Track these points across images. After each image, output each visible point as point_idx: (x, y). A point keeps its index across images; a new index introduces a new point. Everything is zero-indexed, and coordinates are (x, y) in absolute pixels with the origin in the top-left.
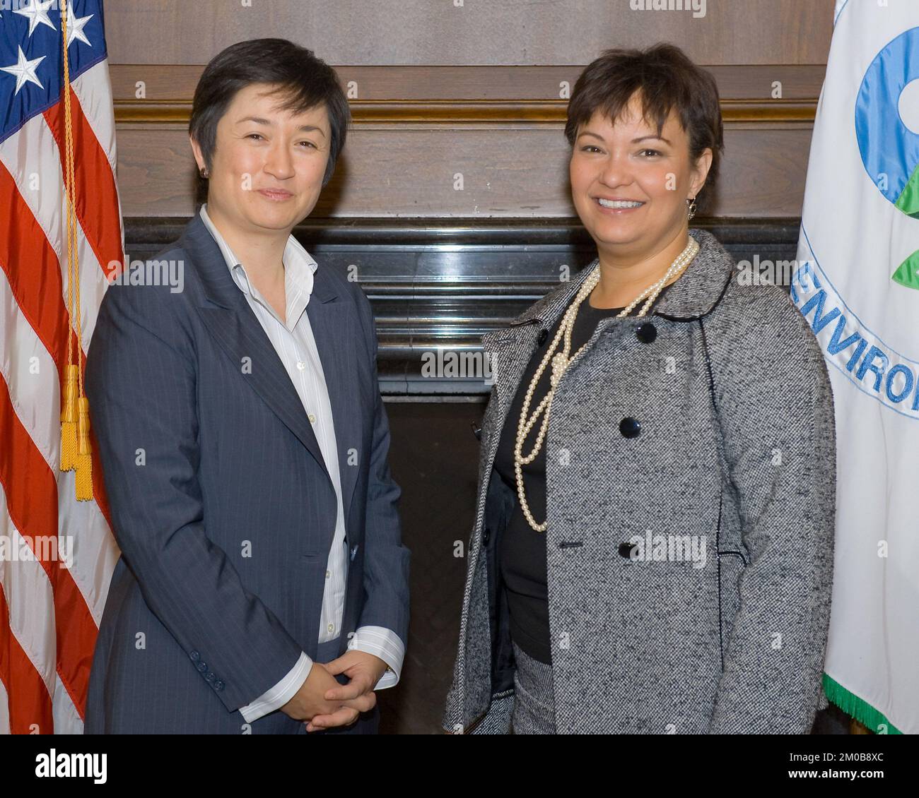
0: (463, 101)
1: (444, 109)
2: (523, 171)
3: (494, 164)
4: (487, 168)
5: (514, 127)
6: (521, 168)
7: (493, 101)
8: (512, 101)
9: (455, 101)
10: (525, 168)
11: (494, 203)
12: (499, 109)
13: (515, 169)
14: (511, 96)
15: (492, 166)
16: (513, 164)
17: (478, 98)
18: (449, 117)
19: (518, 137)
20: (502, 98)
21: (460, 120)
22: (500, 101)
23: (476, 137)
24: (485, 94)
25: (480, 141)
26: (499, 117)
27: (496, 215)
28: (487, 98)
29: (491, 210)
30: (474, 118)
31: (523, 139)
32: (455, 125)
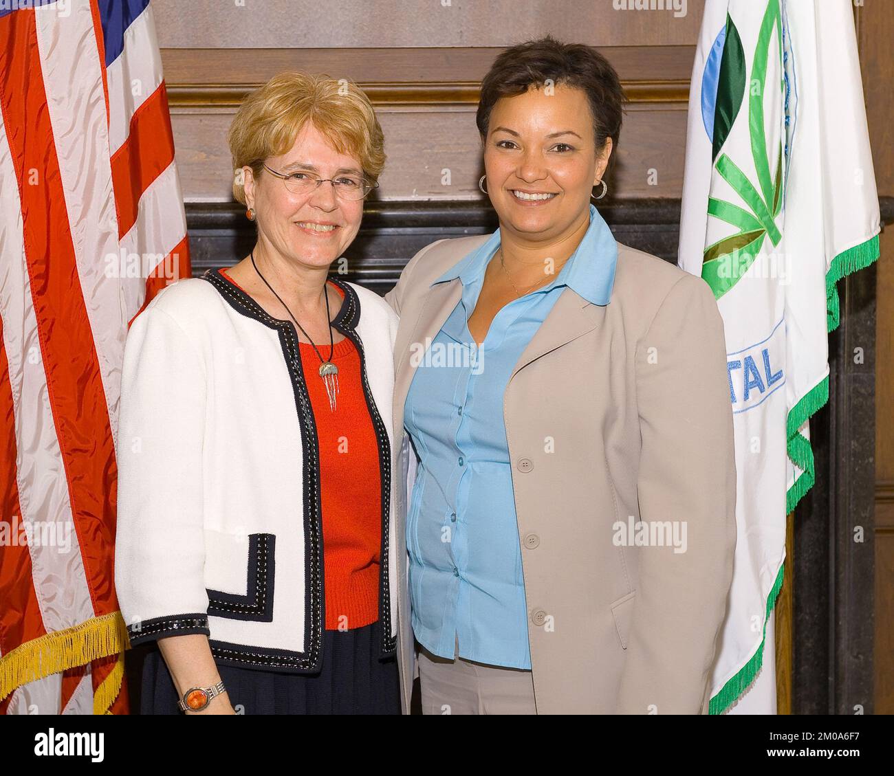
0: (400, 84)
1: (381, 92)
2: (461, 153)
3: (432, 147)
4: (425, 151)
5: (451, 109)
6: (459, 151)
7: (429, 84)
8: (449, 84)
9: (391, 84)
10: (463, 151)
11: (432, 186)
12: (436, 91)
13: (453, 151)
14: (448, 79)
15: (430, 149)
16: (451, 146)
17: (416, 80)
18: (386, 100)
19: (455, 120)
20: (439, 80)
21: (397, 102)
22: (437, 83)
23: (414, 120)
24: (422, 77)
25: (418, 124)
26: (437, 99)
27: (434, 198)
28: (423, 80)
29: (430, 193)
30: (412, 100)
31: (460, 121)
32: (392, 108)
